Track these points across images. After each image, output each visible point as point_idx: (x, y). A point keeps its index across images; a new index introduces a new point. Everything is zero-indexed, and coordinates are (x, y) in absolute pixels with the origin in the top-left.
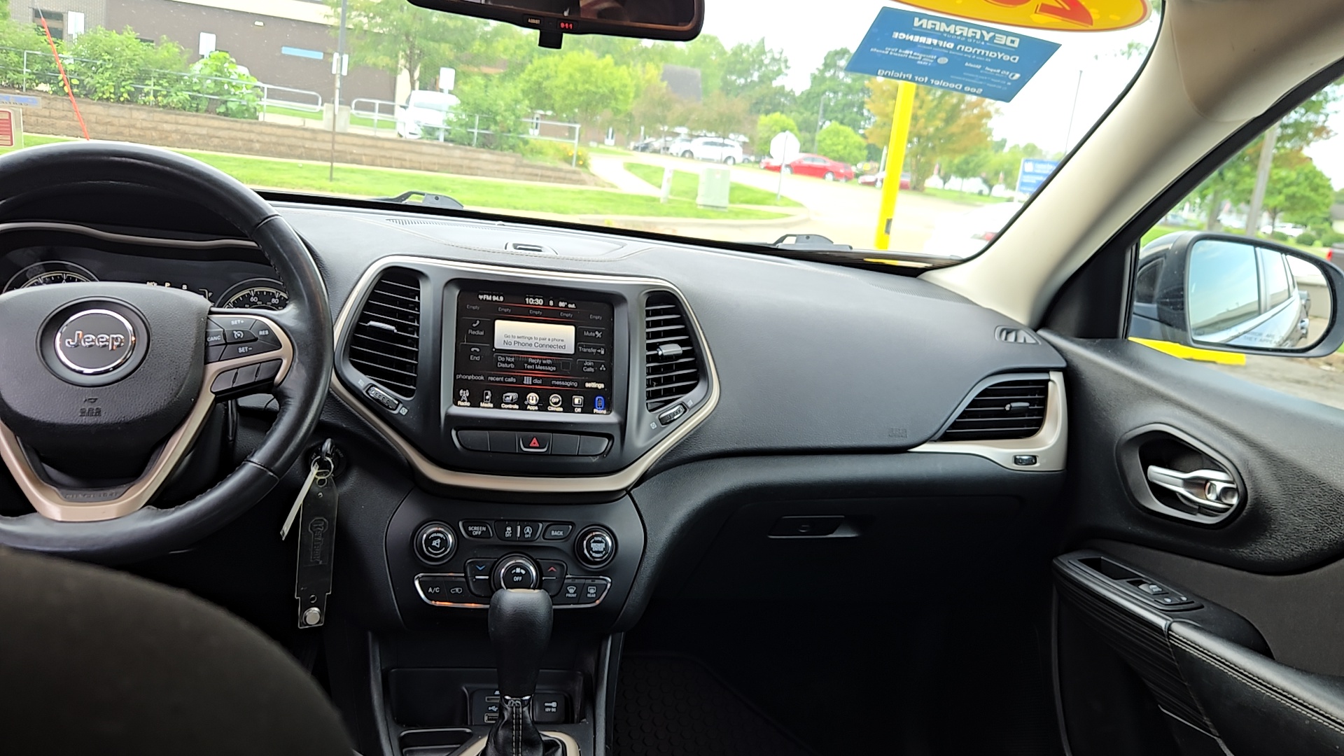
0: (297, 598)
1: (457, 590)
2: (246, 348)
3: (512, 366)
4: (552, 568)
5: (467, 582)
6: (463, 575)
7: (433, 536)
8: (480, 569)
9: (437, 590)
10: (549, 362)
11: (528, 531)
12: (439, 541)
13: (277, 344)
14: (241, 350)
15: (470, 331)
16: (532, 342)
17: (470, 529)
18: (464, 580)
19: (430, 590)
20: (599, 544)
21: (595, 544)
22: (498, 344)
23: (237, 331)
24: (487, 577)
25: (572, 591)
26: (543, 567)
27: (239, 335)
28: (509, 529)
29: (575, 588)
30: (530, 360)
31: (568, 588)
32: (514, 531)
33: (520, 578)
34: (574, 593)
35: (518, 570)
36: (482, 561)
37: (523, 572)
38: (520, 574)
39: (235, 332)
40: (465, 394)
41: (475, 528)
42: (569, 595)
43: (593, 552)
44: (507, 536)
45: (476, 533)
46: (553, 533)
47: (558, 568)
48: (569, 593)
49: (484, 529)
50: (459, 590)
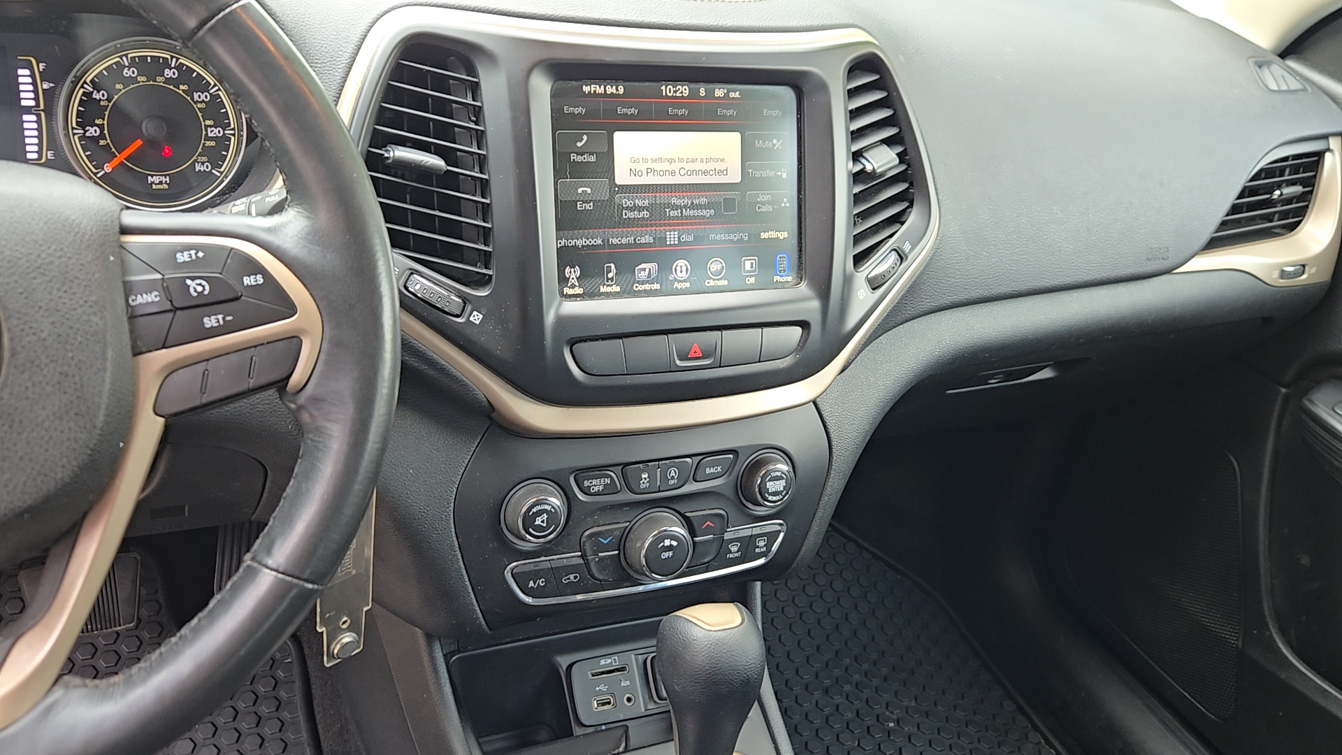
0: (319, 630)
1: (572, 577)
2: (220, 317)
3: (645, 214)
4: (708, 523)
5: (587, 564)
6: (580, 553)
7: (534, 510)
8: (605, 542)
9: (541, 582)
10: (703, 201)
11: (673, 474)
12: (545, 516)
13: (287, 308)
14: (210, 322)
15: (573, 157)
16: (676, 167)
17: (586, 483)
18: (581, 561)
19: (531, 584)
20: (778, 482)
21: (772, 483)
22: (622, 177)
23: (193, 279)
24: (617, 552)
25: (734, 549)
26: (696, 524)
27: (200, 289)
28: (645, 476)
29: (739, 544)
30: (674, 201)
31: (730, 546)
32: (652, 478)
33: (671, 553)
34: (738, 552)
35: (667, 542)
36: (607, 531)
37: (674, 543)
38: (670, 548)
39: (189, 282)
40: (573, 273)
41: (594, 482)
42: (731, 556)
43: (769, 494)
44: (642, 486)
45: (596, 489)
46: (708, 471)
47: (717, 520)
48: (730, 552)
49: (608, 481)
50: (575, 577)
